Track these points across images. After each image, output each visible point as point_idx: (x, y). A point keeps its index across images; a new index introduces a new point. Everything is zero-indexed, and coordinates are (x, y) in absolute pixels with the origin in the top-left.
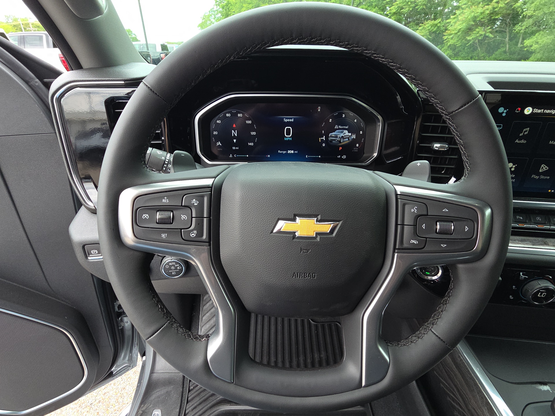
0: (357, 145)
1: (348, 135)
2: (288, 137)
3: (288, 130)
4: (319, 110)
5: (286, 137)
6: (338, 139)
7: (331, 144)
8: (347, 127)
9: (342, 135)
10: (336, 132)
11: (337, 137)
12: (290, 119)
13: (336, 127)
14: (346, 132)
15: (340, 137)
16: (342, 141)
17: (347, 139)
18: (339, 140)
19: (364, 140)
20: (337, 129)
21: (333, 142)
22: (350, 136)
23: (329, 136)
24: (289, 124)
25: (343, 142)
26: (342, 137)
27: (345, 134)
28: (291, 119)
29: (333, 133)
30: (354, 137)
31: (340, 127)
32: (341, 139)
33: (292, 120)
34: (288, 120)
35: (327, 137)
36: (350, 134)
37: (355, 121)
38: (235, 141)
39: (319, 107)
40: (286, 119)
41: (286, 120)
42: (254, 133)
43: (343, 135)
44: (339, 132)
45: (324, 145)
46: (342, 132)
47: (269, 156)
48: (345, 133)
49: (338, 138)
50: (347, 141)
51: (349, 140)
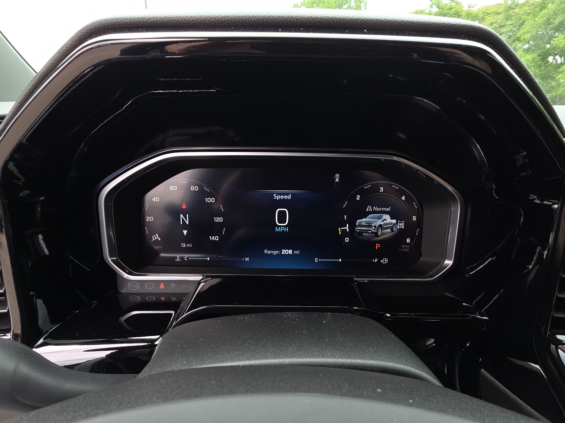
0: (408, 240)
1: (391, 223)
2: (282, 227)
3: (282, 215)
4: (337, 180)
5: (278, 226)
6: (372, 229)
7: (361, 237)
8: (388, 209)
9: (379, 222)
10: (367, 219)
11: (370, 226)
12: (284, 194)
13: (369, 209)
14: (387, 217)
15: (377, 226)
16: (379, 233)
17: (389, 230)
18: (375, 231)
19: (421, 232)
20: (370, 213)
21: (364, 234)
22: (394, 224)
23: (357, 224)
24: (283, 203)
25: (382, 234)
26: (380, 226)
27: (385, 222)
28: (288, 194)
29: (364, 220)
30: (402, 225)
31: (376, 209)
32: (377, 229)
33: (289, 197)
34: (282, 197)
35: (353, 226)
36: (394, 221)
37: (403, 198)
38: (185, 232)
39: (337, 175)
40: (278, 194)
41: (278, 198)
42: (219, 220)
43: (382, 223)
44: (373, 218)
45: (347, 240)
46: (379, 218)
47: (247, 259)
48: (385, 220)
49: (373, 228)
50: (389, 233)
51: (392, 231)
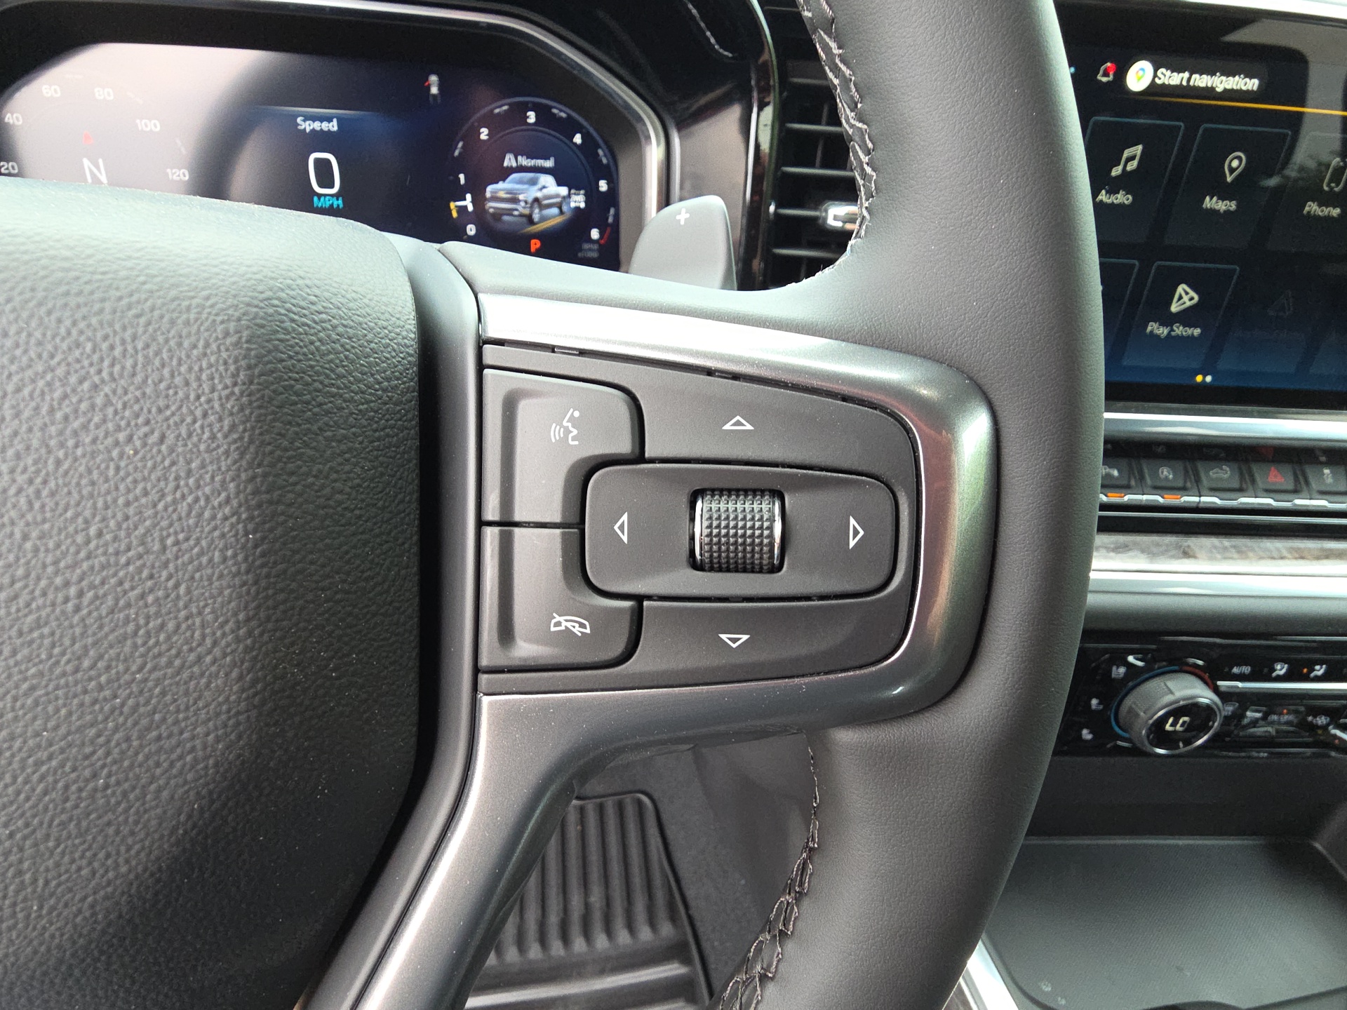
0: (595, 234)
1: (557, 196)
2: (327, 196)
3: (323, 166)
4: (434, 90)
5: (319, 196)
6: (521, 208)
7: (499, 226)
8: (549, 163)
9: (534, 193)
10: (509, 182)
11: (515, 200)
12: (322, 119)
13: (509, 161)
14: (548, 180)
15: (530, 200)
16: (536, 217)
17: (555, 211)
18: (527, 212)
19: (617, 216)
20: (512, 171)
21: (506, 218)
22: (564, 198)
23: (488, 195)
24: (321, 141)
25: (543, 219)
26: (536, 200)
27: (545, 191)
28: (329, 120)
29: (501, 185)
30: (579, 201)
31: (523, 161)
32: (532, 207)
33: (334, 126)
34: (317, 125)
35: (479, 200)
36: (564, 191)
37: (578, 139)
39: (434, 79)
40: (307, 118)
41: (308, 126)
42: (179, 173)
43: (539, 195)
44: (520, 182)
45: (471, 230)
46: (533, 182)
48: (544, 187)
49: (522, 204)
50: (554, 217)
51: (562, 212)
